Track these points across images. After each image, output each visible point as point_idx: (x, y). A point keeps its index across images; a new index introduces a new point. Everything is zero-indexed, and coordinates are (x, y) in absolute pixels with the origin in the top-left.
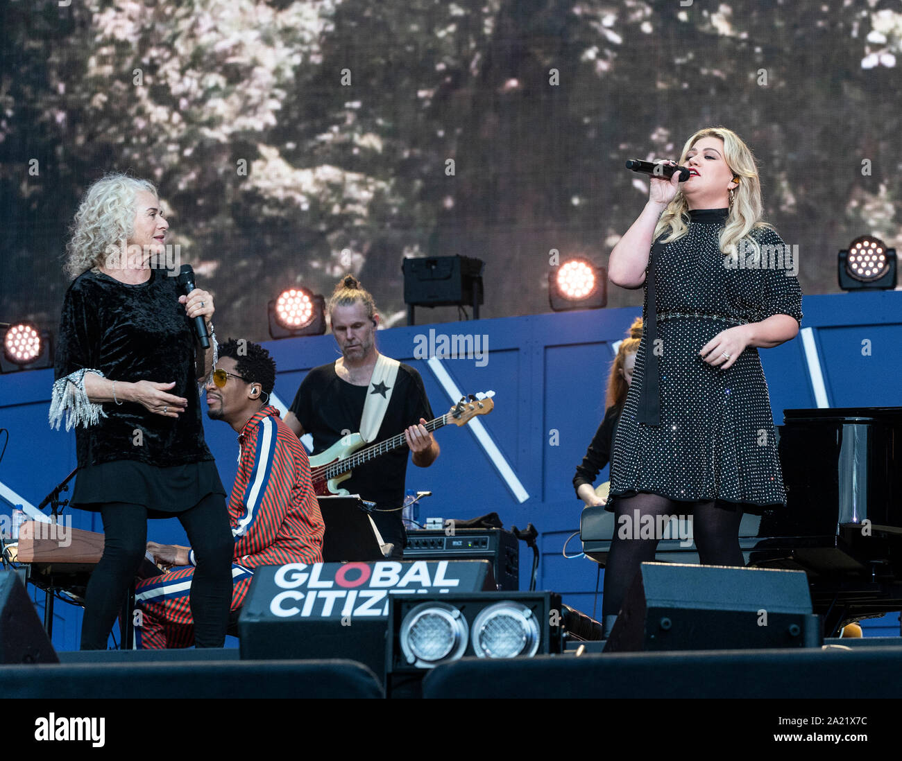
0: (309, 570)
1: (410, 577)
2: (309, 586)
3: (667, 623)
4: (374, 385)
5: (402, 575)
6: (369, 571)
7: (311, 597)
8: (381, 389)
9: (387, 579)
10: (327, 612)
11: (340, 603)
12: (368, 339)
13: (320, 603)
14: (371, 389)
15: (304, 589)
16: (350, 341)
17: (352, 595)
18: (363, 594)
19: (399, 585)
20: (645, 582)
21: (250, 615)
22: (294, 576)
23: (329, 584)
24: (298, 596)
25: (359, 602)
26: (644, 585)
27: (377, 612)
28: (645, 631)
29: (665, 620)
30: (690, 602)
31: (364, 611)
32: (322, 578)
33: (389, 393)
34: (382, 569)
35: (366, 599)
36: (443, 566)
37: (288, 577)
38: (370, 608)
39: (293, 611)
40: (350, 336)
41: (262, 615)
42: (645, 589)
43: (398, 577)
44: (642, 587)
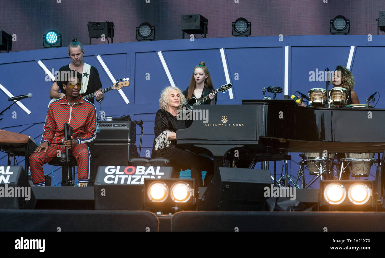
0: (116, 168)
1: (148, 171)
2: (116, 173)
3: (228, 187)
4: (84, 73)
5: (145, 171)
6: (135, 169)
7: (117, 177)
8: (86, 75)
9: (141, 172)
10: (122, 182)
11: (126, 179)
12: (81, 59)
13: (120, 179)
14: (83, 75)
15: (114, 174)
16: (76, 59)
17: (130, 177)
18: (134, 176)
19: (145, 174)
20: (221, 173)
21: (98, 183)
22: (111, 170)
23: (123, 173)
24: (113, 177)
25: (132, 179)
26: (221, 174)
27: (138, 183)
28: (221, 189)
29: (227, 185)
30: (235, 180)
31: (134, 182)
32: (120, 171)
33: (88, 76)
34: (139, 169)
35: (135, 178)
36: (158, 168)
37: (109, 170)
38: (136, 181)
39: (112, 182)
40: (76, 58)
41: (101, 183)
42: (221, 175)
43: (144, 171)
44: (220, 175)
